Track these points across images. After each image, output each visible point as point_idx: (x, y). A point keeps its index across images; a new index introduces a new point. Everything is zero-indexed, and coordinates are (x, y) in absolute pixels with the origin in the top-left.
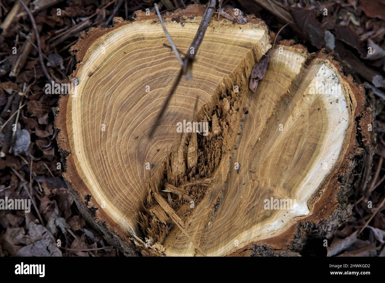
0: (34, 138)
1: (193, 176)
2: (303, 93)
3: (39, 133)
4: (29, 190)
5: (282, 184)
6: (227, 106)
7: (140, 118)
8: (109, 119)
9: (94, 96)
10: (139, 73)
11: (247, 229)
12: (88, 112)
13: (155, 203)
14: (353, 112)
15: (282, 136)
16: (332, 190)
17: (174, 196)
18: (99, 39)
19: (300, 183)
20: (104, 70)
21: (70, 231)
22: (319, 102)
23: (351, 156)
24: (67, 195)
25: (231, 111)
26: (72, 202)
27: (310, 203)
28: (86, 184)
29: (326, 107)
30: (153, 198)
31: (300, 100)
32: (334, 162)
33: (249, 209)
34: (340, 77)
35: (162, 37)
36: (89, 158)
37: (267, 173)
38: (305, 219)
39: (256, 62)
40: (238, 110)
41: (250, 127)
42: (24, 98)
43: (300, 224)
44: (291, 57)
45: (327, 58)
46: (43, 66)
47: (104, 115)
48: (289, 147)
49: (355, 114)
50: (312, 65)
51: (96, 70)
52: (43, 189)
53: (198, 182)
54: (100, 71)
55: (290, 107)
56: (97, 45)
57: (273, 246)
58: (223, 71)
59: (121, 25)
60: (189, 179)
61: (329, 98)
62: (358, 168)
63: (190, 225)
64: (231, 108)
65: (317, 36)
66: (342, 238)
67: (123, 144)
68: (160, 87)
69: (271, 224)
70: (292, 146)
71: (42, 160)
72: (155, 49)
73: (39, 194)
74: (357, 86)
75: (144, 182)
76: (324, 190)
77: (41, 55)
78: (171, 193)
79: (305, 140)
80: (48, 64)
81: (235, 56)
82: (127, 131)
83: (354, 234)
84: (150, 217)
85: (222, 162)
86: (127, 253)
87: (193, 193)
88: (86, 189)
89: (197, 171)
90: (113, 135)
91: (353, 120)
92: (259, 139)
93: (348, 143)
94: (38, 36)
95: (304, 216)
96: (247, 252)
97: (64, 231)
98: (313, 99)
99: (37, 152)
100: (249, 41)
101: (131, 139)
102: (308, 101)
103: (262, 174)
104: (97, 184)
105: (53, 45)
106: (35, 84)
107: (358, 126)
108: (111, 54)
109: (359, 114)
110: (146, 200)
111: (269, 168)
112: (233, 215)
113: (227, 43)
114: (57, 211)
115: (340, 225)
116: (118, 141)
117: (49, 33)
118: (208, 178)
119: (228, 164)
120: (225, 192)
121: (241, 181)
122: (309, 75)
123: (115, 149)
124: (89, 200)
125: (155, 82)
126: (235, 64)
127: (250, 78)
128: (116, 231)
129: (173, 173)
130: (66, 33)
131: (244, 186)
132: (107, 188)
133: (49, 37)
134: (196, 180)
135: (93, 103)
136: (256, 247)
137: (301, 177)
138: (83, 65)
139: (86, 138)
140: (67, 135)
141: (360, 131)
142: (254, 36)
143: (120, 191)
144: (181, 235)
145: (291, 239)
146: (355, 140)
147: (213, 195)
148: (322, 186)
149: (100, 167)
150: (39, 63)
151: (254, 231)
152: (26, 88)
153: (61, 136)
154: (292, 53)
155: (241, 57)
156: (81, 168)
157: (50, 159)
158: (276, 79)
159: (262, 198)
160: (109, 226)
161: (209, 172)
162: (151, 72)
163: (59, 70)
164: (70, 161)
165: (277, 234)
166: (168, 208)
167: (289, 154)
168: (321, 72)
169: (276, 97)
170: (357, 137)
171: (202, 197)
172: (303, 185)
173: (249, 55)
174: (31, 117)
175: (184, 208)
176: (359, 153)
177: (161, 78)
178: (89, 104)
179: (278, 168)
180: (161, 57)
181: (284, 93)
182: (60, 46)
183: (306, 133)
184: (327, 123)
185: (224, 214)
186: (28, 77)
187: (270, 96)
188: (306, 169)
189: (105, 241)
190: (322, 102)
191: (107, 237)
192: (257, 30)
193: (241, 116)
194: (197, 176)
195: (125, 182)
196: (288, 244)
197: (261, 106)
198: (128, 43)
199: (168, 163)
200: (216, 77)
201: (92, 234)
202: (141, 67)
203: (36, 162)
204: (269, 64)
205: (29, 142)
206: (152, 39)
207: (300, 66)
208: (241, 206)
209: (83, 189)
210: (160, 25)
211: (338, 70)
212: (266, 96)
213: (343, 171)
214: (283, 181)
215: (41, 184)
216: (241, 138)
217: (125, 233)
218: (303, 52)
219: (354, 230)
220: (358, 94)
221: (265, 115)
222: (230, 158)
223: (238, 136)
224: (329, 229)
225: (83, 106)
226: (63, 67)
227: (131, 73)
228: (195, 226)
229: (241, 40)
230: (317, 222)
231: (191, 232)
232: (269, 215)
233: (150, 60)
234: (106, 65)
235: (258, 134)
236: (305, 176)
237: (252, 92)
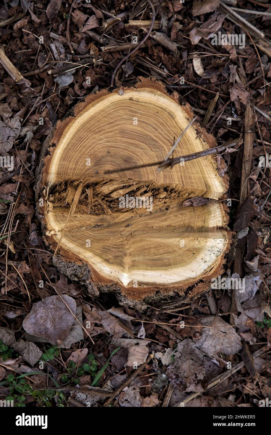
0: (72, 85)
1: (107, 201)
2: (199, 237)
3: (76, 87)
4: (38, 102)
5: (134, 259)
6: (162, 196)
7: (123, 147)
8: (110, 128)
9: (118, 110)
10: (150, 129)
11: (94, 254)
12: (107, 112)
13: (76, 188)
14: (204, 276)
15: (165, 241)
16: (149, 291)
17: (86, 197)
18: (156, 91)
19: (141, 269)
20: (139, 106)
21: (28, 144)
22: (198, 251)
23: (176, 290)
24: (49, 128)
25: (161, 200)
26: (46, 134)
27: (131, 283)
28: (61, 138)
29: (198, 257)
30: (78, 185)
31: (193, 239)
32: (166, 282)
33: (107, 248)
34: (221, 255)
35: (181, 130)
36: (78, 131)
37: (136, 245)
38: (121, 286)
39: (202, 196)
40: (165, 203)
41: (159, 217)
42: (93, 64)
43: (117, 284)
44: (218, 216)
45: (229, 239)
46: (120, 64)
47: (110, 123)
48: (159, 249)
49: (203, 278)
50: (221, 232)
51: (136, 101)
52: (43, 111)
53: (105, 206)
54: (137, 104)
55: (186, 234)
56: (152, 92)
57: (93, 276)
58: (182, 181)
59: (173, 99)
60: (103, 199)
61: (204, 256)
62: (172, 298)
63: (75, 217)
64: (163, 199)
65: (241, 225)
66: (125, 312)
67: (99, 146)
68: (149, 147)
69: (105, 266)
70: (161, 251)
71: (61, 99)
72: (171, 130)
73: (39, 110)
74: (222, 269)
75: (84, 174)
76: (145, 287)
77: (126, 58)
78: (87, 194)
79: (169, 257)
80: (123, 66)
81: (196, 182)
82: (109, 144)
83: (132, 318)
84: (65, 190)
85: (126, 214)
86: (36, 188)
87: (96, 208)
88: (58, 141)
89: (111, 202)
90: (101, 137)
91: (199, 278)
92: (155, 227)
93: (183, 284)
94: (137, 49)
95: (122, 284)
96: (80, 262)
97: (26, 140)
98: (199, 246)
99: (64, 93)
100: (211, 185)
101: (106, 149)
102: (196, 244)
103: (133, 243)
104: (65, 146)
105: (138, 61)
106: (106, 65)
107: (197, 284)
108: (151, 104)
109: (204, 280)
110: (74, 181)
111: (140, 244)
112: (98, 240)
113: (201, 173)
114: (35, 128)
115: (131, 307)
116: (100, 142)
117: (143, 54)
118: (111, 211)
119: (127, 218)
120: (109, 226)
121: (122, 231)
122: (213, 234)
123: (93, 143)
124: (52, 146)
125: (150, 142)
126: (191, 186)
127: (190, 198)
128: (44, 175)
129: (100, 189)
130: (150, 65)
131: (120, 235)
132: (67, 153)
133: (141, 55)
134: (105, 204)
135: (114, 111)
136: (86, 265)
137: (145, 268)
138: (134, 90)
139: (90, 121)
140: (84, 108)
141: (195, 287)
142: (216, 187)
143: (70, 162)
144: (66, 215)
145: (103, 284)
146: (187, 287)
147: (102, 220)
148: (147, 284)
149: (77, 140)
150: (120, 60)
151: (95, 259)
152: (100, 62)
153: (82, 104)
154: (220, 215)
155: (198, 187)
156: (69, 129)
157: (65, 103)
158: (199, 215)
159: (118, 251)
160: (44, 169)
161: (115, 209)
162: (155, 136)
163: (124, 75)
164: (70, 120)
165: (102, 274)
166: (77, 198)
167: (155, 252)
168: (218, 241)
169: (187, 221)
170: (190, 287)
171: (97, 215)
172: (141, 272)
173: (202, 191)
174: (83, 76)
175: (84, 207)
176: (181, 294)
177: (155, 145)
178: (112, 109)
179: (143, 251)
180: (169, 137)
181: (193, 225)
182: (140, 65)
183: (174, 255)
184: (188, 264)
185: (95, 234)
186: (108, 58)
187: (186, 218)
188: (152, 268)
189: (35, 169)
190: (199, 253)
191: (38, 169)
192: (221, 186)
193: (163, 207)
194: (108, 203)
195: (77, 162)
196: (100, 284)
197: (176, 216)
198: (165, 110)
199: (104, 182)
200: (176, 179)
201: (35, 159)
202: (154, 128)
203: (58, 96)
204: (206, 204)
205: (67, 85)
206: (176, 124)
207: (215, 226)
208: (106, 241)
209: (57, 139)
210: (188, 123)
211: (225, 251)
212: (184, 215)
213: (163, 291)
214: (136, 258)
215: (46, 107)
216: (149, 215)
217: (46, 180)
218: (225, 222)
219: (134, 316)
220: (217, 272)
221: (171, 222)
222: (132, 217)
223: (149, 213)
224: (125, 302)
225: (108, 107)
226: (127, 76)
227: (147, 124)
228: (76, 221)
229: (209, 180)
230: (123, 294)
231: (72, 221)
232: (110, 262)
233: (162, 131)
234: (142, 105)
235: (157, 225)
236: (147, 270)
237: (182, 205)
